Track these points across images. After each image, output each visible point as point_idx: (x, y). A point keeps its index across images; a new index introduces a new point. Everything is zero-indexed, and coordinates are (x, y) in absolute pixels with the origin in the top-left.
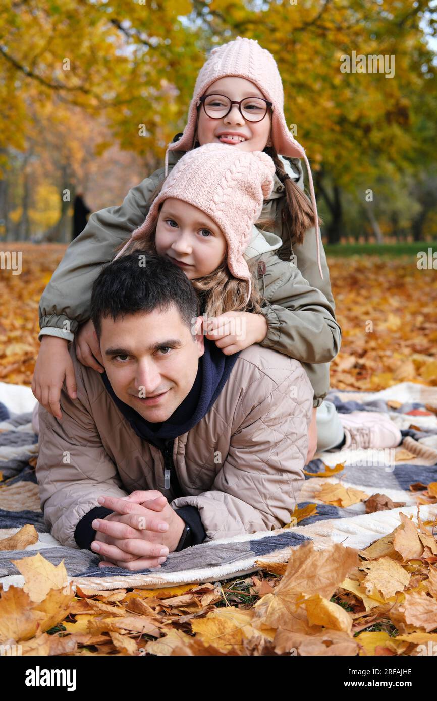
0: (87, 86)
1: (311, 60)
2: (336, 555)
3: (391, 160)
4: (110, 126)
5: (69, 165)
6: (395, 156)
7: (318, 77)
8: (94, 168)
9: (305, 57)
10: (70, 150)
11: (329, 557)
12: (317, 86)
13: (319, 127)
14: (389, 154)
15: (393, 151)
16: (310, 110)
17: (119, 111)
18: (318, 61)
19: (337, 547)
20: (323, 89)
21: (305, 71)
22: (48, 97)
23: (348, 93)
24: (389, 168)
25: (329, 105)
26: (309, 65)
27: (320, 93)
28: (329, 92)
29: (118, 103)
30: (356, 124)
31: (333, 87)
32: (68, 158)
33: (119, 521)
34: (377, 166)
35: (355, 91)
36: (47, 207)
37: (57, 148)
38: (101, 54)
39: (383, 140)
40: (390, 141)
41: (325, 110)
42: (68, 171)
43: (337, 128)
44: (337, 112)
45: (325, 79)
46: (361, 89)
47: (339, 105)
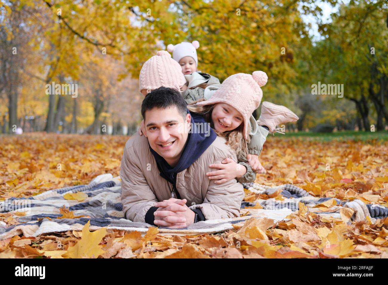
0: (114, 44)
1: (238, 28)
2: (264, 221)
3: (284, 83)
4: (126, 66)
5: (101, 89)
6: (286, 81)
7: (242, 37)
8: (114, 90)
9: (235, 26)
10: (101, 81)
11: (261, 222)
12: (242, 42)
13: (244, 64)
14: (283, 80)
15: (285, 78)
16: (239, 54)
17: (132, 57)
18: (242, 28)
19: (265, 219)
20: (245, 44)
21: (235, 34)
22: (92, 50)
23: (259, 46)
24: (283, 88)
25: (249, 52)
26: (237, 31)
27: (243, 46)
28: (249, 45)
29: (131, 53)
30: (264, 64)
31: (251, 42)
32: (101, 85)
33: (165, 210)
34: (276, 87)
35: (263, 46)
36: (86, 114)
37: (94, 80)
38: (123, 26)
39: (279, 72)
40: (283, 72)
41: (247, 55)
42: (100, 93)
43: (254, 65)
44: (253, 56)
45: (246, 38)
46: (266, 44)
47: (254, 52)
